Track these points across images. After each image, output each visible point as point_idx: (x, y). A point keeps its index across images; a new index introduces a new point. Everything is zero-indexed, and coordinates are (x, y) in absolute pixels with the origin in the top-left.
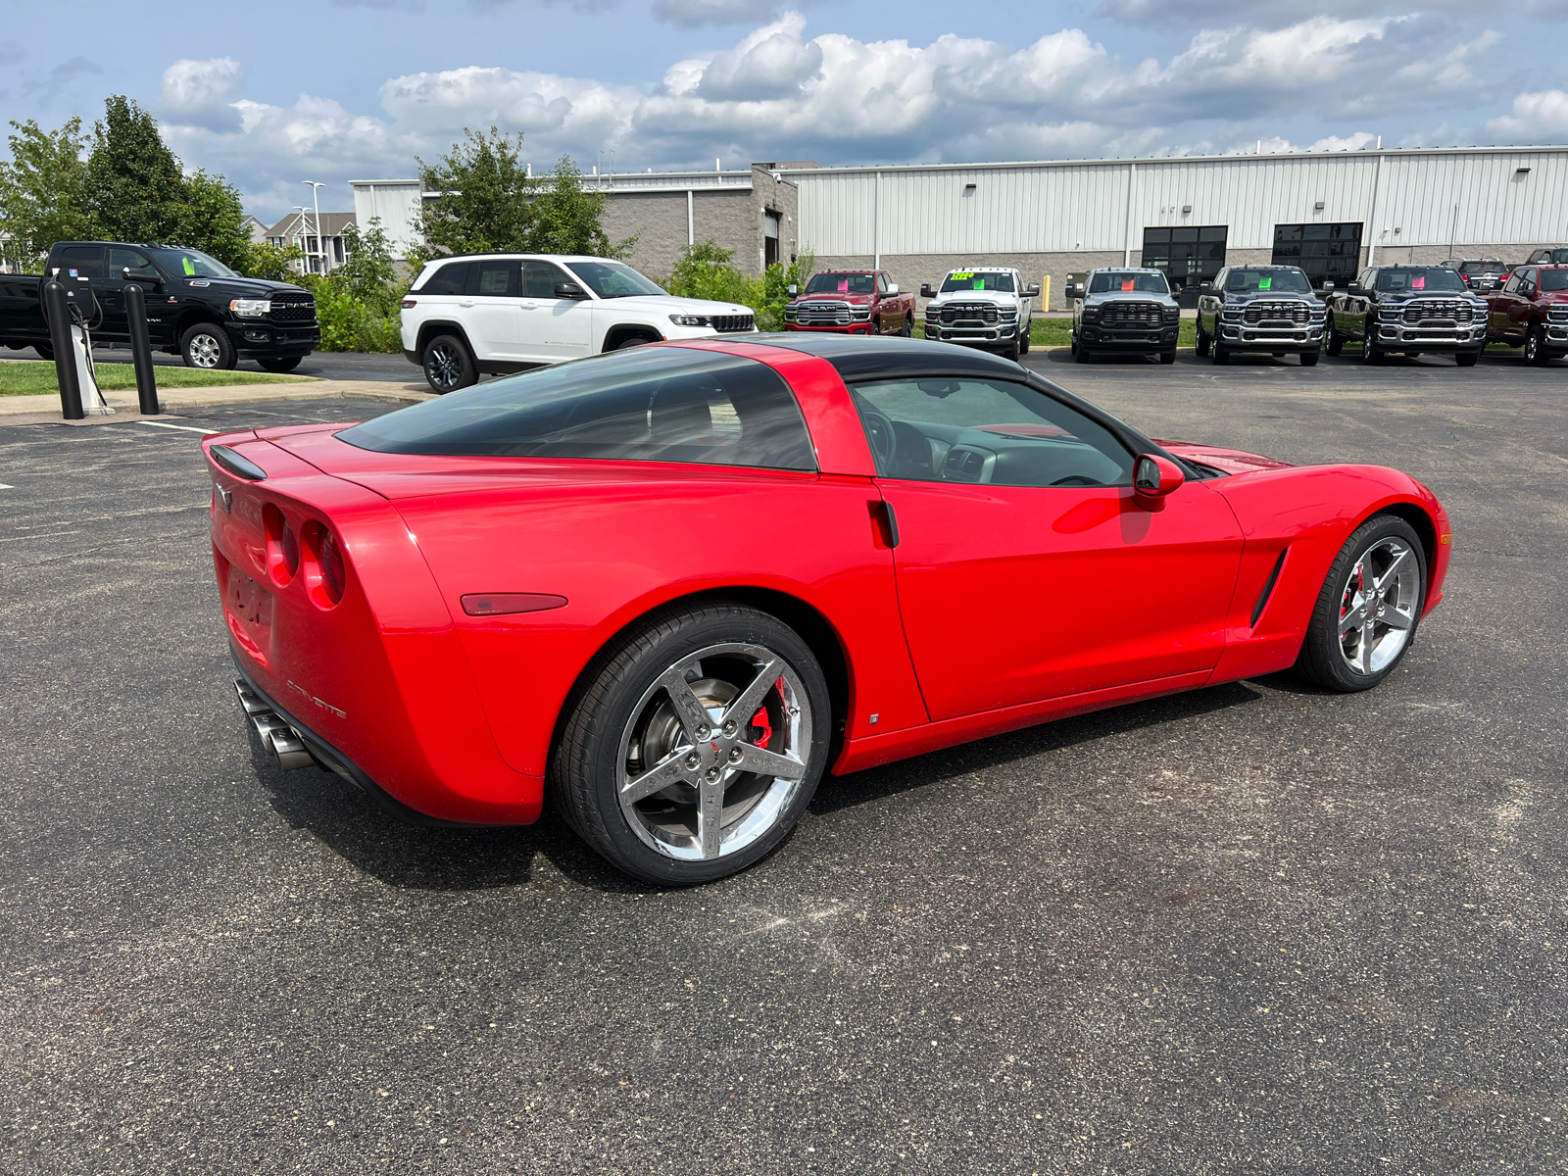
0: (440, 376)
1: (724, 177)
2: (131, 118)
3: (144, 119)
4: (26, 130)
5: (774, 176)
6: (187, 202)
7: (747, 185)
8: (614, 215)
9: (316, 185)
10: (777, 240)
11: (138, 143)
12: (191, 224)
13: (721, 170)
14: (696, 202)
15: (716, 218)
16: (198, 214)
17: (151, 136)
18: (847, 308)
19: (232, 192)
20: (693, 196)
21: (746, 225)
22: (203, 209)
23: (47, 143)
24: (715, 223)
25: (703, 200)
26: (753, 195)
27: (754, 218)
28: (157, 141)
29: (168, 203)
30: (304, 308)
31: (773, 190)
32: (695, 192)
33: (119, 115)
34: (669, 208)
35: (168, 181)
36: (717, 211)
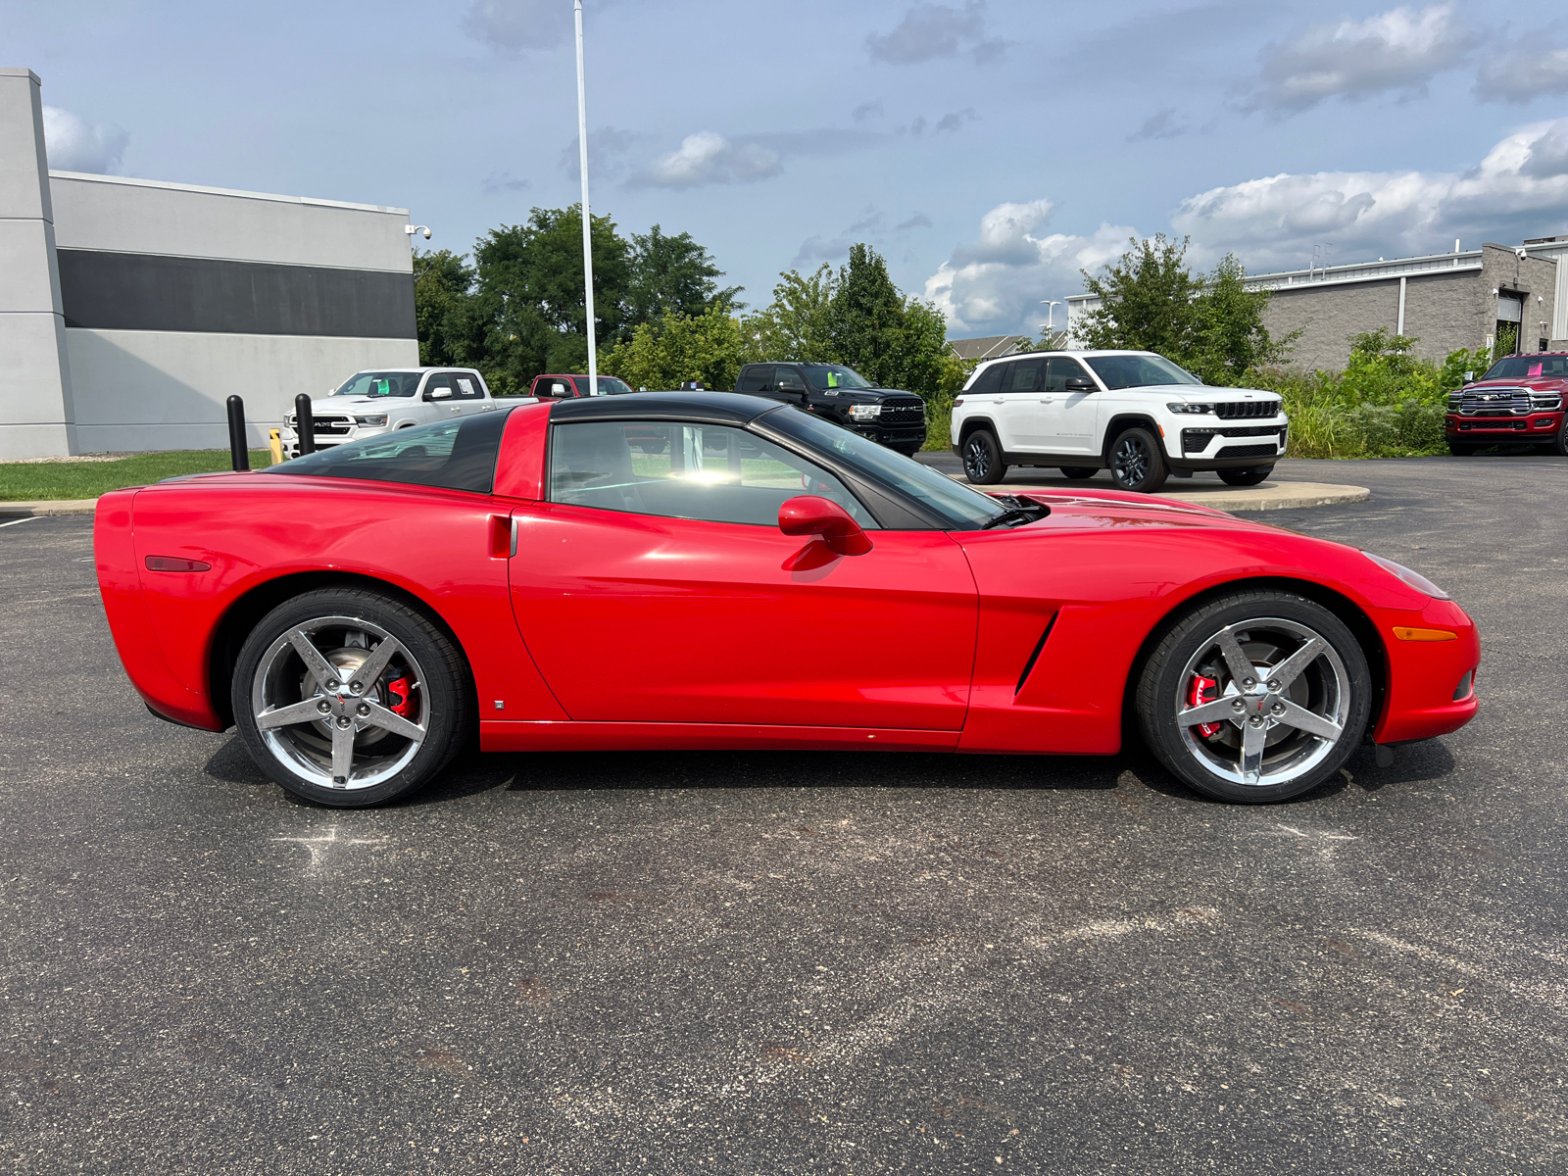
0: (974, 467)
1: (1460, 259)
2: (867, 261)
3: (877, 261)
4: (788, 278)
5: (1517, 252)
6: (901, 327)
7: (1478, 265)
8: (1313, 309)
9: (1052, 304)
10: (1520, 324)
11: (869, 281)
12: (900, 346)
13: (1460, 251)
14: (1410, 288)
15: (1434, 303)
16: (907, 337)
17: (880, 274)
18: (1528, 395)
19: (939, 315)
20: (1407, 283)
21: (1470, 308)
22: (912, 332)
23: (805, 289)
24: (1431, 310)
25: (1418, 286)
26: (1481, 276)
27: (1481, 301)
28: (884, 279)
29: (886, 330)
30: (912, 411)
31: (1515, 268)
32: (1409, 279)
33: (859, 258)
34: (1377, 298)
35: (888, 311)
36: (1436, 296)
